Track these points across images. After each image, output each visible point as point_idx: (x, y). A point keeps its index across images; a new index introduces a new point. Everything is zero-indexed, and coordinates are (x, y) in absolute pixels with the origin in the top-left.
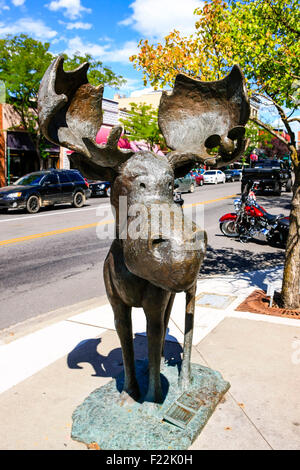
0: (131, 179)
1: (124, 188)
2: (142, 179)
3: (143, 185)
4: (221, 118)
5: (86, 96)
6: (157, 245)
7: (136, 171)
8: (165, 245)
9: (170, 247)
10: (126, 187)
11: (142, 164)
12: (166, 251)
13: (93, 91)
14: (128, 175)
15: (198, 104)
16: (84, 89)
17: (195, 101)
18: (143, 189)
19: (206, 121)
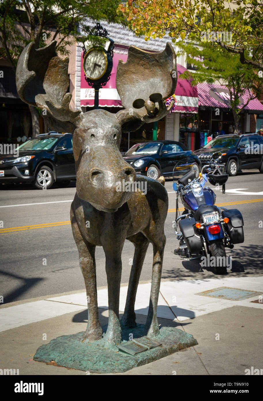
0: (85, 131)
1: (80, 138)
2: (93, 131)
3: (93, 135)
4: (162, 83)
5: (55, 66)
6: (96, 176)
7: (88, 125)
8: (100, 175)
9: (103, 177)
10: (81, 137)
11: (94, 119)
12: (102, 180)
13: (61, 61)
14: (83, 128)
15: (147, 71)
16: (53, 61)
17: (145, 68)
18: (93, 139)
19: (153, 85)
